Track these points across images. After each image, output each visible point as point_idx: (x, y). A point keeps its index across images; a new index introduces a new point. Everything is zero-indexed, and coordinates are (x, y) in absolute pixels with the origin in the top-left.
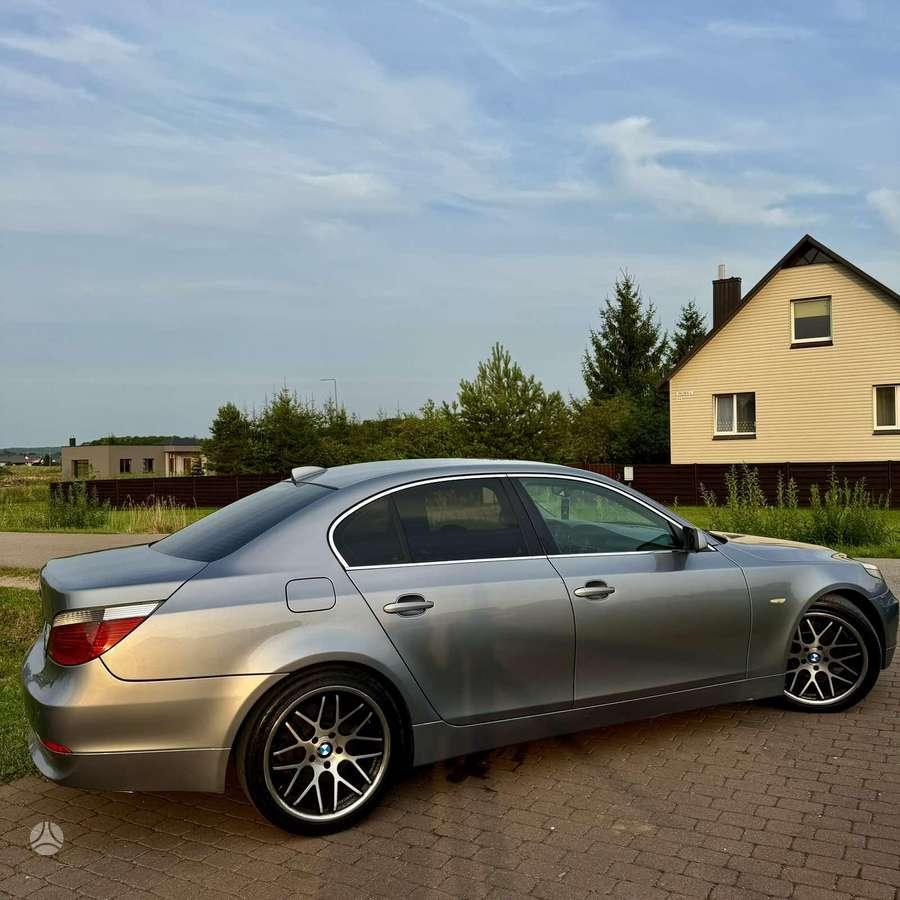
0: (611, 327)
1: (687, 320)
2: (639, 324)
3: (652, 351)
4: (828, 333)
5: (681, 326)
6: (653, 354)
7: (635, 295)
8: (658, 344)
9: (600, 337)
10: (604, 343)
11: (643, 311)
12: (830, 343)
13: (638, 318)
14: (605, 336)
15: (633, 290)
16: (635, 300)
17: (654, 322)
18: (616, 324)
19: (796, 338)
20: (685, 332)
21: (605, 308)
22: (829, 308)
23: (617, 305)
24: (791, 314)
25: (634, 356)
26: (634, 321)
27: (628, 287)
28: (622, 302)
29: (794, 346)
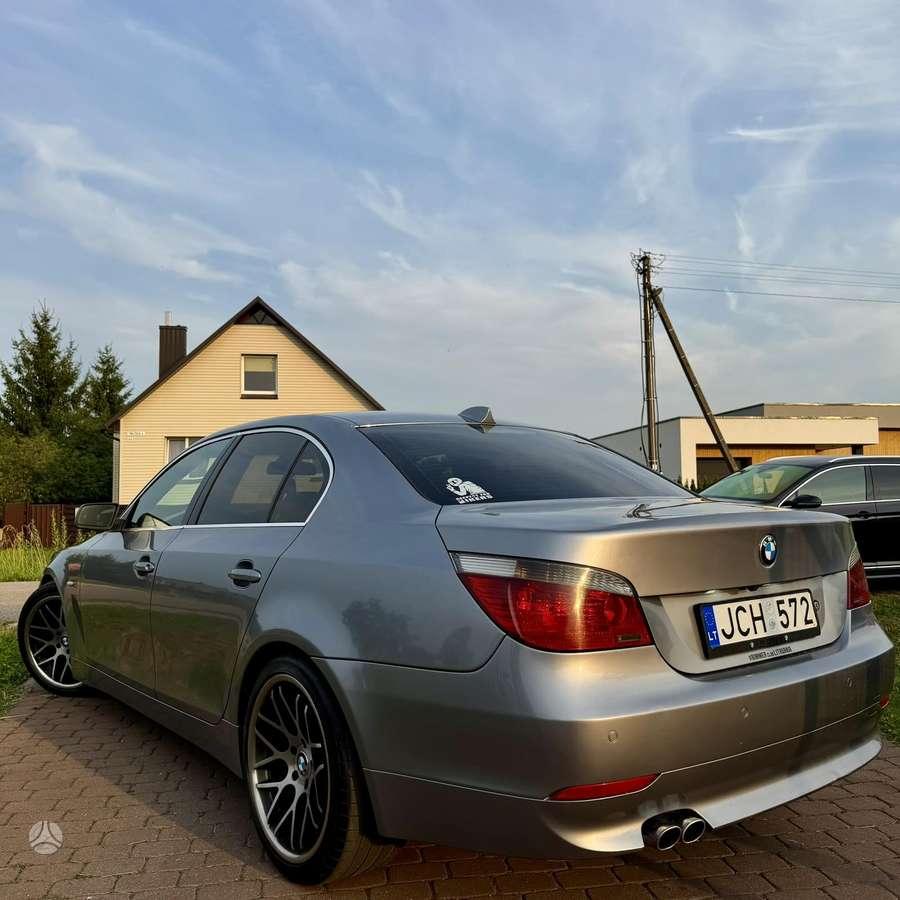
0: (26, 360)
1: (103, 363)
2: (58, 360)
3: (71, 391)
4: (273, 388)
5: (97, 368)
6: (73, 394)
7: (54, 329)
8: (77, 384)
9: (10, 369)
10: (15, 376)
11: (62, 347)
12: (275, 397)
13: (57, 354)
14: (18, 369)
15: (52, 324)
16: (54, 334)
17: (75, 359)
18: (31, 357)
19: (246, 389)
20: (101, 376)
21: (19, 339)
22: (275, 366)
23: (33, 338)
24: (242, 367)
25: (54, 394)
26: (52, 357)
27: (46, 319)
28: (39, 334)
29: (244, 397)
